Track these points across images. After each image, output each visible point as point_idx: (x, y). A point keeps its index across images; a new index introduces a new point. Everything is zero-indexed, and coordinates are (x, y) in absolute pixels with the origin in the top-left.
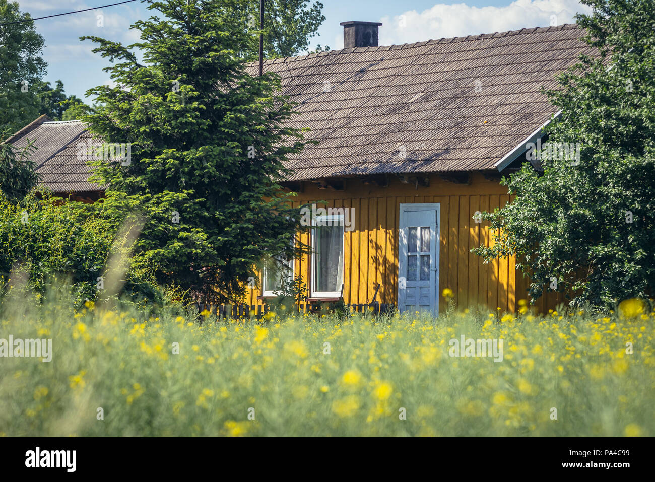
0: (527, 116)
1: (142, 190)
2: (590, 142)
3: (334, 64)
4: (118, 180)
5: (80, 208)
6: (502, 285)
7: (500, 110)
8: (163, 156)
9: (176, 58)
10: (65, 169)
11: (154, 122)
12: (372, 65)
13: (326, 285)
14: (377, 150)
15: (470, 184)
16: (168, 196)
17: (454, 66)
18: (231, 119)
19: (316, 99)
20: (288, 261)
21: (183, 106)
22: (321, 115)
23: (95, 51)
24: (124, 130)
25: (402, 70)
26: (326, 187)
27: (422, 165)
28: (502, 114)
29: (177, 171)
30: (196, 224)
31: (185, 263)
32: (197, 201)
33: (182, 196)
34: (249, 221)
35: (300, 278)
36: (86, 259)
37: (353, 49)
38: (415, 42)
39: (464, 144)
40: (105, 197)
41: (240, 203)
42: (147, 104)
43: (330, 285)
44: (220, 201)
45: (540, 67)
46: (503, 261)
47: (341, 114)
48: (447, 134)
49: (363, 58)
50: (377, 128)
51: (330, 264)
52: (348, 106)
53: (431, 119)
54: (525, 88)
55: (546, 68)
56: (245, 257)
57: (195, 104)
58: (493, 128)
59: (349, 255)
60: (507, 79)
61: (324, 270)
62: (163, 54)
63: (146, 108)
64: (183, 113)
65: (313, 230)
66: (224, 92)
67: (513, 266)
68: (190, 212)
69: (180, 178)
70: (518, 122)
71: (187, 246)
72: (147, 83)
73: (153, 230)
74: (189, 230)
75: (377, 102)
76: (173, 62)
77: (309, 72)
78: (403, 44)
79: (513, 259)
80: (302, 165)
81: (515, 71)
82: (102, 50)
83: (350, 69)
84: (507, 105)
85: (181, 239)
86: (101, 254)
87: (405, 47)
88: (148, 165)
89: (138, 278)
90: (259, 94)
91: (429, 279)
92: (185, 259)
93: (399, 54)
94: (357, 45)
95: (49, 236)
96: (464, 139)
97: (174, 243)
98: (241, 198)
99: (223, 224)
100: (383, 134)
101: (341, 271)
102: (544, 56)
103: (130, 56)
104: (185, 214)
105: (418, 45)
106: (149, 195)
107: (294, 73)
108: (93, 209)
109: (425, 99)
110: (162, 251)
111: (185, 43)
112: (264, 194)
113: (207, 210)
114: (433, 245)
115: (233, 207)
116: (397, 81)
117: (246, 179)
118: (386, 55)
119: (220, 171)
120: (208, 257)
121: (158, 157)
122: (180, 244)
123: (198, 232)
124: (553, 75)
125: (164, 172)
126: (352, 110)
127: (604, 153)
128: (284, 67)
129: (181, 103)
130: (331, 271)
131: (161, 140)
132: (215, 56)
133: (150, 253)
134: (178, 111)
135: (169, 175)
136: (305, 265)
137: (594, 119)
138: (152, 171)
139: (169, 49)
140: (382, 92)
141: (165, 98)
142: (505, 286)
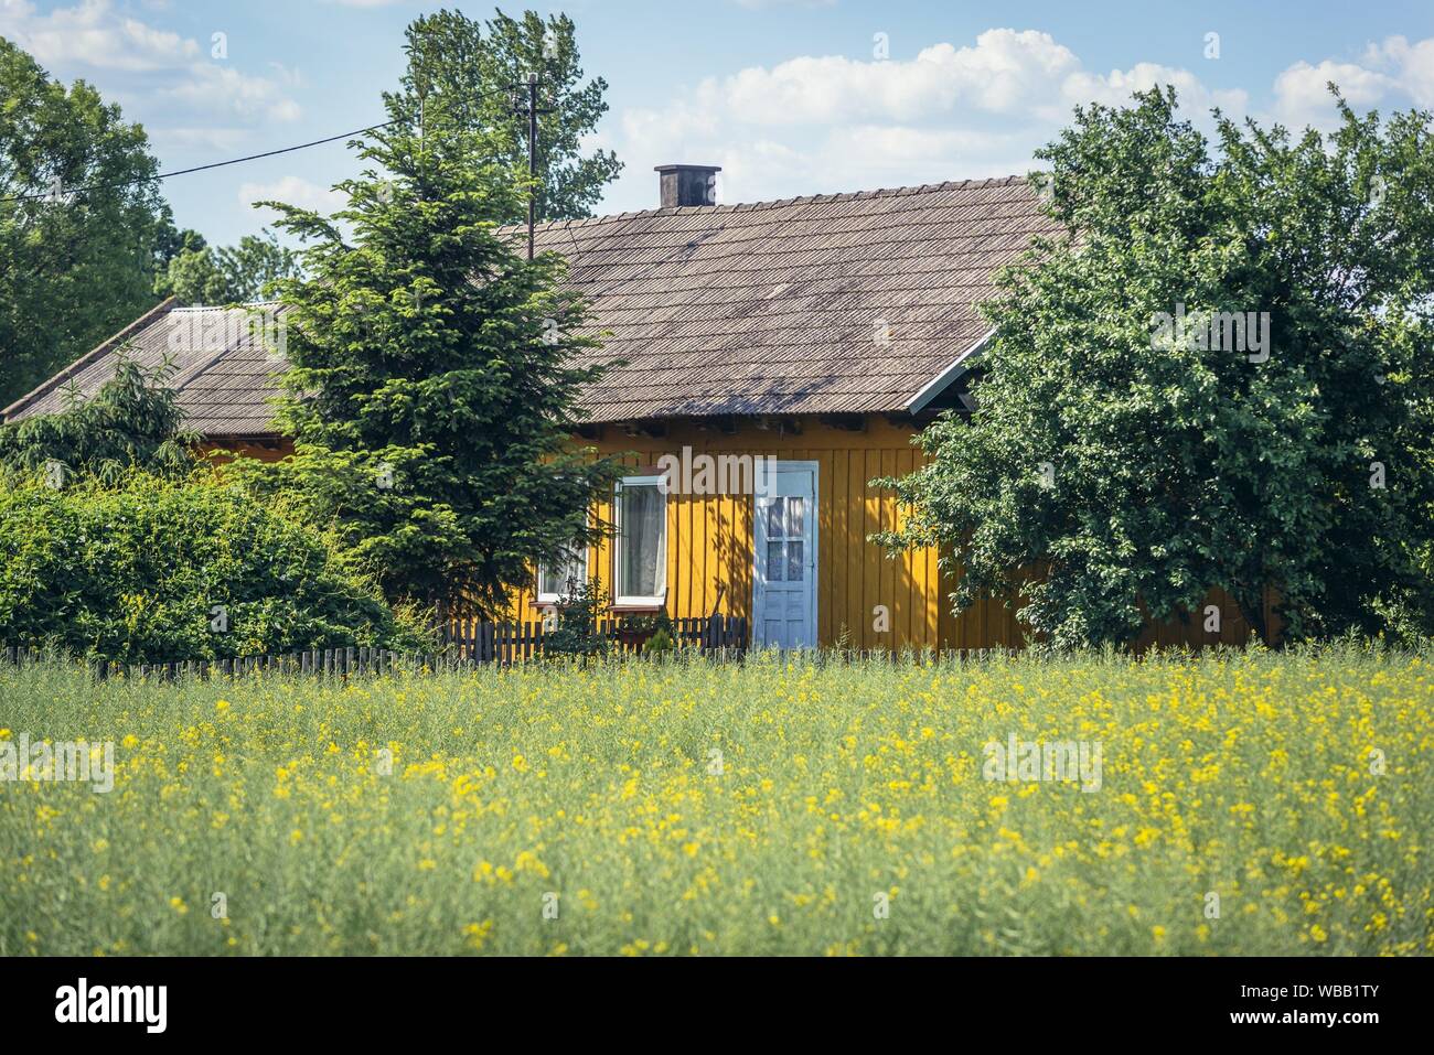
0: (954, 326)
1: (353, 442)
2: (1050, 374)
3: (645, 233)
4: (315, 426)
5: (257, 469)
6: (918, 588)
7: (911, 315)
8: (386, 389)
9: (405, 237)
10: (220, 396)
11: (370, 336)
12: (706, 237)
13: (639, 585)
14: (719, 376)
15: (866, 431)
16: (395, 452)
17: (837, 241)
18: (492, 329)
19: (619, 290)
20: (579, 548)
21: (417, 310)
22: (627, 317)
23: (277, 224)
24: (323, 349)
25: (754, 246)
26: (637, 433)
27: (790, 402)
28: (915, 322)
29: (408, 413)
30: (438, 496)
31: (423, 557)
32: (440, 459)
33: (416, 452)
34: (521, 491)
35: (597, 581)
36: (275, 560)
37: (676, 209)
38: (774, 200)
39: (856, 370)
40: (295, 454)
41: (507, 462)
42: (360, 307)
43: (644, 586)
44: (476, 459)
45: (972, 246)
46: (919, 554)
47: (658, 315)
48: (828, 351)
49: (692, 223)
50: (716, 339)
51: (645, 552)
52: (670, 303)
53: (802, 328)
54: (950, 279)
55: (982, 248)
56: (514, 549)
57: (437, 308)
58: (901, 343)
59: (675, 539)
60: (923, 264)
61: (634, 562)
62: (384, 231)
63: (359, 314)
64: (417, 322)
65: (617, 499)
66: (479, 287)
67: (935, 563)
68: (428, 478)
69: (412, 423)
70: (940, 335)
71: (425, 530)
72: (360, 275)
73: (372, 505)
74: (427, 506)
75: (717, 297)
76: (400, 243)
77: (607, 245)
78: (755, 202)
79: (934, 551)
80: (601, 398)
81: (933, 252)
82: (288, 223)
83: (671, 242)
84: (921, 306)
85: (416, 521)
86: (297, 553)
87: (759, 207)
88: (363, 404)
89: (355, 590)
90: (532, 288)
91: (801, 579)
92: (421, 551)
93: (749, 218)
94: (681, 203)
95: (216, 525)
96: (855, 361)
97: (404, 527)
98: (508, 454)
99: (480, 494)
100: (726, 350)
101: (662, 564)
102: (980, 228)
103: (330, 233)
104: (421, 481)
105: (779, 205)
106: (366, 452)
107: (583, 246)
108: (276, 472)
109: (793, 294)
110: (386, 539)
111: (419, 213)
112: (544, 447)
113: (455, 473)
114: (807, 525)
115: (497, 468)
116: (747, 263)
117: (516, 423)
118: (728, 220)
119: (475, 412)
120: (457, 549)
121: (377, 391)
122: (415, 528)
123: (442, 510)
124: (994, 260)
125: (387, 415)
126: (677, 309)
127: (1072, 393)
128: (565, 235)
129: (415, 307)
130: (646, 563)
131: (382, 364)
132: (465, 232)
133: (367, 543)
134: (410, 320)
135: (396, 418)
136: (604, 556)
137: (1056, 339)
138: (367, 414)
139: (394, 223)
140: (723, 281)
141: (389, 298)
142: (923, 590)
